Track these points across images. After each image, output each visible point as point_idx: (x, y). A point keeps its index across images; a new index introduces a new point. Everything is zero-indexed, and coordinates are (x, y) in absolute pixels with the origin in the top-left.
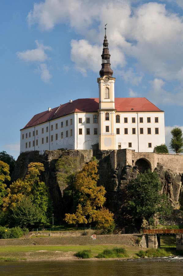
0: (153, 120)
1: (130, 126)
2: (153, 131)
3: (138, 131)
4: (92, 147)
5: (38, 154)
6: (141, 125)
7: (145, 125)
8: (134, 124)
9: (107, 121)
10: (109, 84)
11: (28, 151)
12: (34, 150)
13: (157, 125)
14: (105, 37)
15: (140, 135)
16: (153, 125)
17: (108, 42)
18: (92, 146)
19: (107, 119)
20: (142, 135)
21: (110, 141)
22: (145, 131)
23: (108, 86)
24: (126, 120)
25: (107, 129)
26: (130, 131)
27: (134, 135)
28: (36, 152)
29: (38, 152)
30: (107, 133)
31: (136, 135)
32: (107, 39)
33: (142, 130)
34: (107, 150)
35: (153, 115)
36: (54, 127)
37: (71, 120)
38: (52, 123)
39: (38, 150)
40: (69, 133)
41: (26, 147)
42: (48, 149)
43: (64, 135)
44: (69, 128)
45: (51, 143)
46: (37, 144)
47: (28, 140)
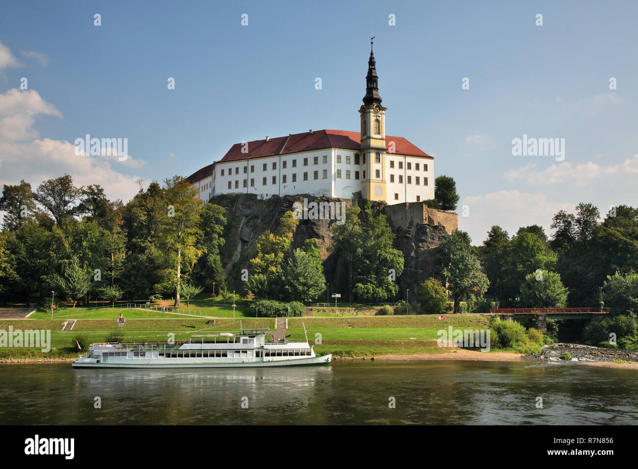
0: (422, 167)
1: (397, 172)
2: (422, 181)
3: (405, 179)
4: (352, 196)
5: (256, 199)
6: (409, 173)
7: (413, 173)
8: (401, 170)
9: (378, 164)
10: (380, 115)
11: (234, 193)
12: (246, 193)
13: (426, 174)
14: (372, 54)
15: (408, 185)
16: (422, 174)
17: (376, 60)
18: (353, 194)
19: (378, 159)
20: (409, 185)
21: (382, 190)
22: (414, 180)
23: (378, 118)
24: (392, 164)
25: (378, 172)
26: (397, 179)
27: (401, 184)
28: (251, 197)
29: (256, 196)
30: (378, 179)
31: (403, 185)
32: (374, 56)
33: (409, 178)
34: (377, 201)
35: (422, 161)
36: (290, 164)
37: (325, 157)
38: (284, 158)
39: (254, 192)
40: (320, 175)
41: (230, 187)
42: (277, 193)
43: (311, 176)
44: (320, 167)
45: (282, 185)
46: (252, 185)
47: (233, 178)
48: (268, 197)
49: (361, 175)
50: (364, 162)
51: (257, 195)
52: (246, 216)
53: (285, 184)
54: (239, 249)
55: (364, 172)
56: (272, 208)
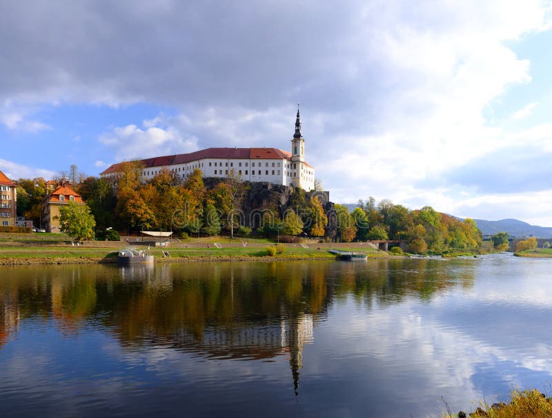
14: (298, 111)
32: (299, 113)
36: (257, 165)
37: (279, 164)
38: (253, 161)
39: (234, 178)
40: (276, 172)
41: (216, 173)
42: (248, 180)
43: (270, 173)
44: (276, 169)
46: (232, 174)
47: (218, 168)
48: (243, 182)
50: (295, 168)
51: (235, 180)
53: (253, 175)
55: (295, 173)
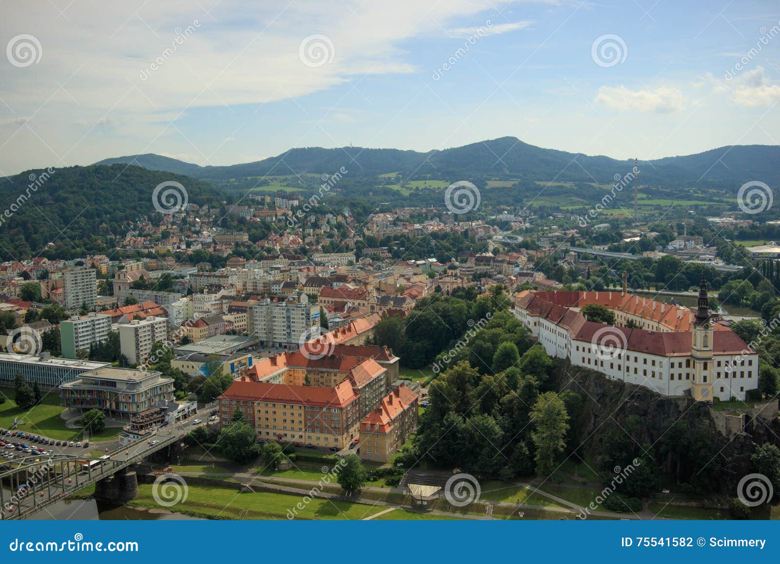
0: (747, 363)
1: (723, 369)
2: (746, 374)
3: (730, 375)
4: (684, 393)
5: (605, 377)
6: (734, 369)
7: (738, 369)
9: (705, 371)
10: (709, 332)
11: (587, 368)
12: (597, 370)
13: (750, 368)
15: (733, 379)
16: (746, 368)
18: (684, 391)
19: (705, 368)
22: (738, 374)
23: (707, 334)
24: (719, 364)
25: (705, 379)
26: (723, 375)
27: (726, 379)
28: (600, 376)
30: (705, 383)
31: (728, 380)
33: (735, 373)
35: (747, 358)
36: (632, 358)
37: (660, 362)
38: (628, 352)
39: (604, 372)
40: (657, 375)
41: (584, 361)
42: (622, 378)
43: (649, 373)
44: (657, 369)
45: (626, 373)
46: (602, 365)
47: (587, 355)
48: (615, 379)
49: (691, 377)
50: (694, 367)
51: (606, 375)
52: (597, 395)
53: (627, 373)
54: (592, 421)
55: (694, 375)
56: (617, 391)
